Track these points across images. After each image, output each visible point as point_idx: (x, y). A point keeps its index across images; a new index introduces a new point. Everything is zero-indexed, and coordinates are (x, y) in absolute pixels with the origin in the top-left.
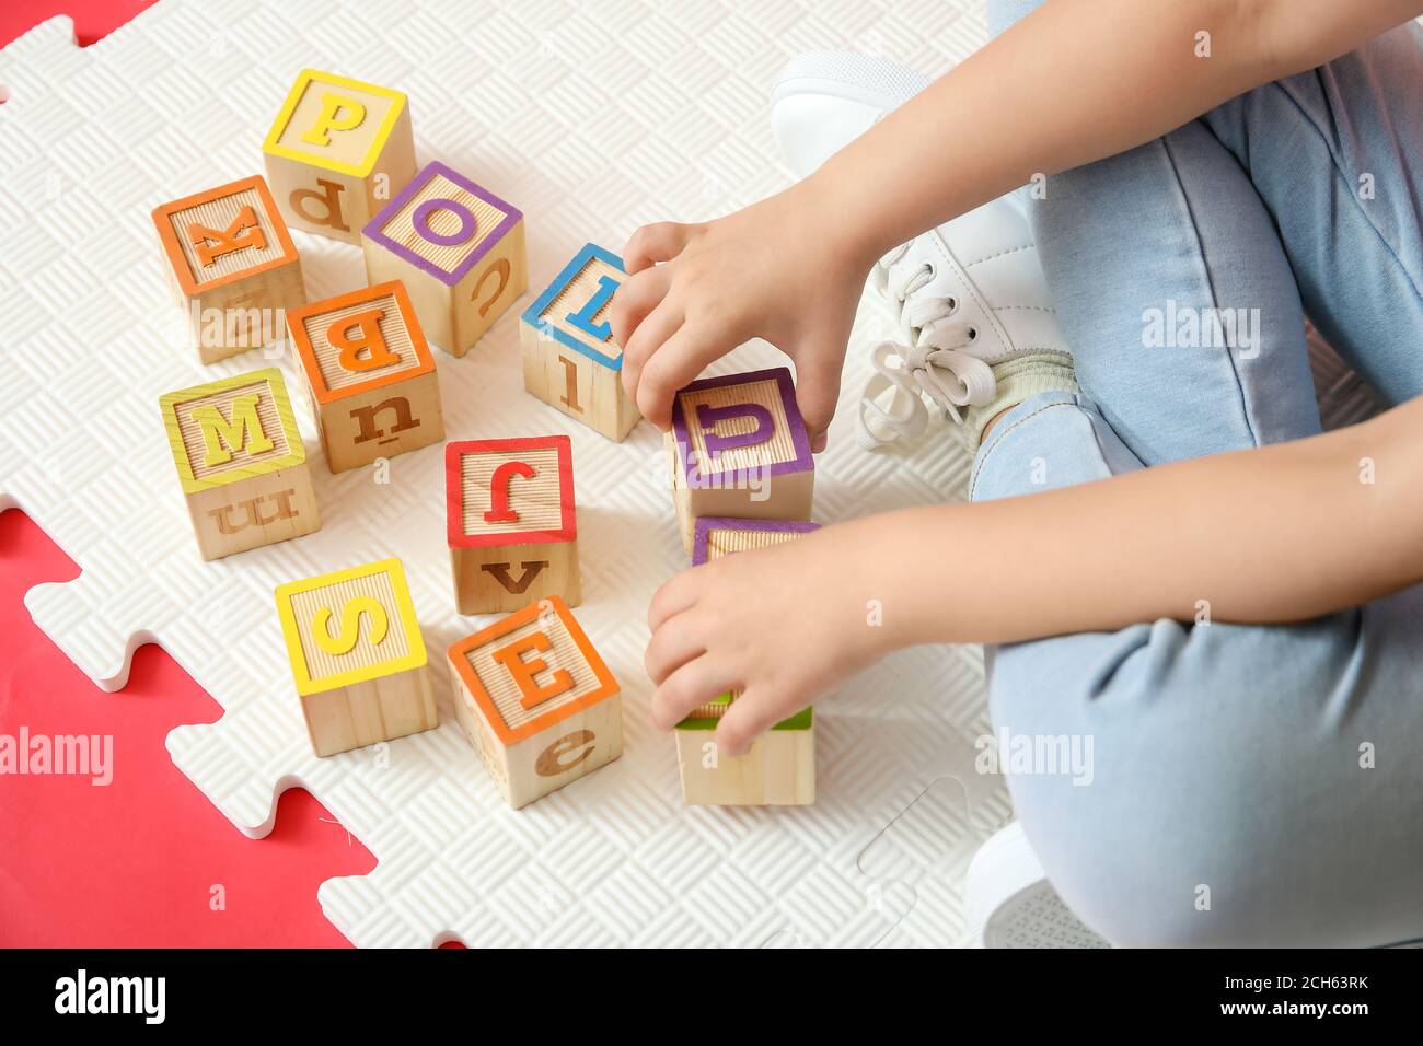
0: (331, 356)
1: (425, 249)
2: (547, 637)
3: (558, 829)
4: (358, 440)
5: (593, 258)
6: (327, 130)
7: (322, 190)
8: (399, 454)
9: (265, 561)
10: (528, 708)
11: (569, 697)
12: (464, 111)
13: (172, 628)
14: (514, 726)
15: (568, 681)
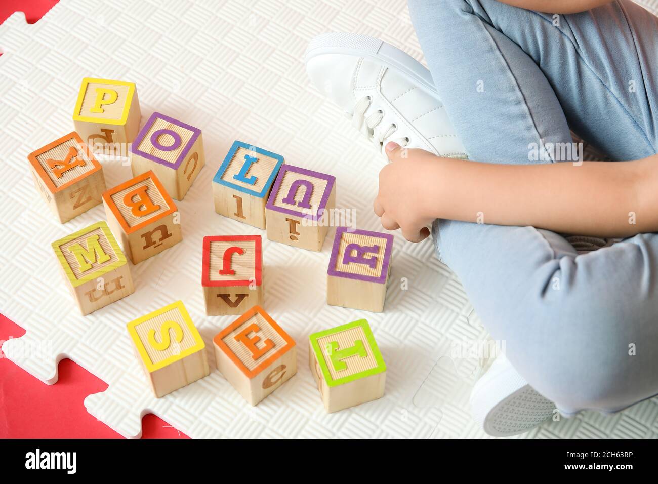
0: (127, 211)
1: (160, 154)
2: (257, 325)
3: (275, 412)
4: (145, 247)
5: (239, 147)
6: (101, 105)
7: (103, 134)
8: (164, 250)
9: (113, 311)
10: (256, 359)
11: (273, 352)
12: (157, 85)
13: (75, 350)
14: (251, 369)
15: (271, 344)
